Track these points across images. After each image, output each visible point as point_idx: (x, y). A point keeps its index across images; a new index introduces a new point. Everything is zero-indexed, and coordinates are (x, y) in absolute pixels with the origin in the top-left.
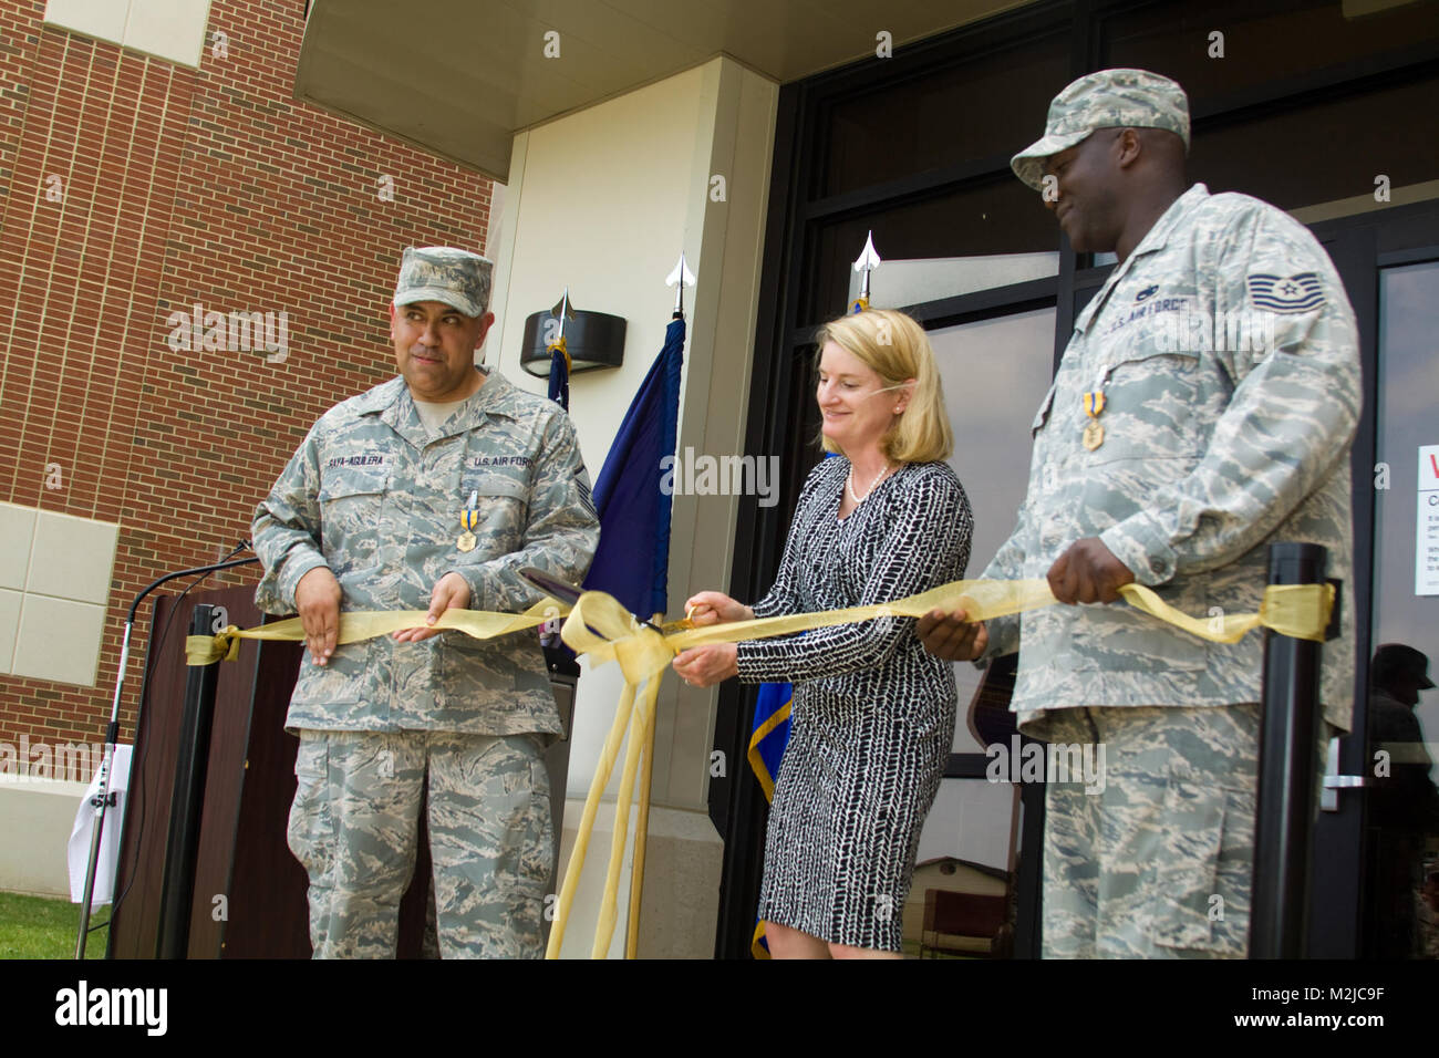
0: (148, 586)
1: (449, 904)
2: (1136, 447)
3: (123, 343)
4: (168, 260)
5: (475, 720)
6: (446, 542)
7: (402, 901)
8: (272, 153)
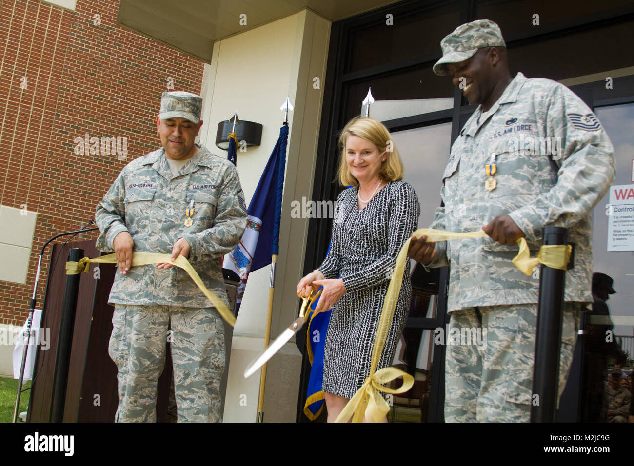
0: (49, 240)
1: (180, 381)
2: (513, 190)
3: (40, 132)
4: (60, 96)
5: (191, 301)
6: (179, 222)
7: (159, 380)
8: (107, 49)
